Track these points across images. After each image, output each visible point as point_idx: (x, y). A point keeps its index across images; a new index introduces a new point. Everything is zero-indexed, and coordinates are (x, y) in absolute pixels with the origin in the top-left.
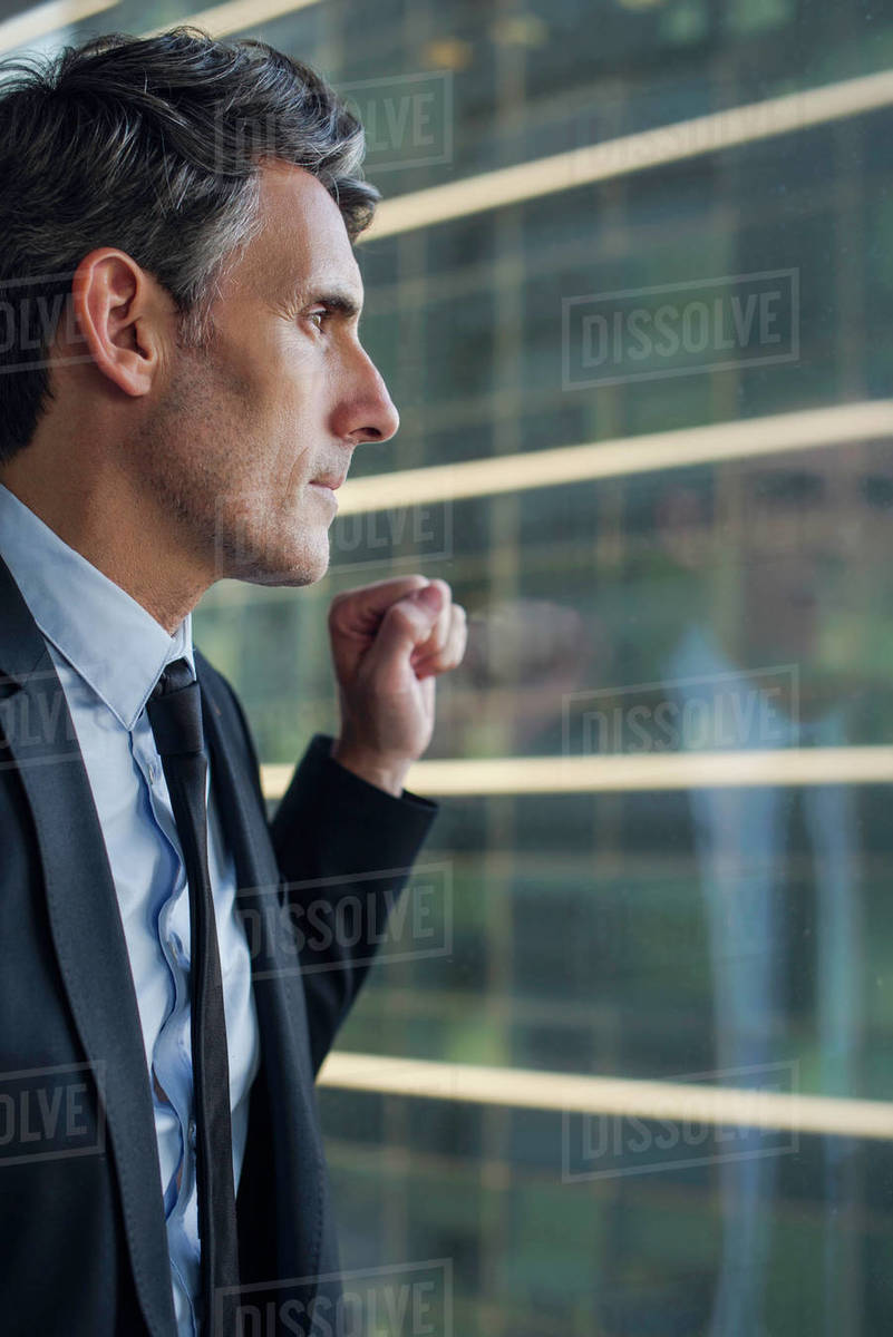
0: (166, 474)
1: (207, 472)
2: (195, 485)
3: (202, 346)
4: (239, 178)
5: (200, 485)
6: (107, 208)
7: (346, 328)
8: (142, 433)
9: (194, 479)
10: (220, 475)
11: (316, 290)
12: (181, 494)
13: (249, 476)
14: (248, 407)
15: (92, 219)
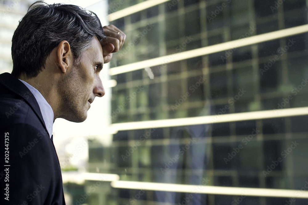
6: (66, 33)
9: (71, 93)
12: (67, 95)
15: (62, 34)
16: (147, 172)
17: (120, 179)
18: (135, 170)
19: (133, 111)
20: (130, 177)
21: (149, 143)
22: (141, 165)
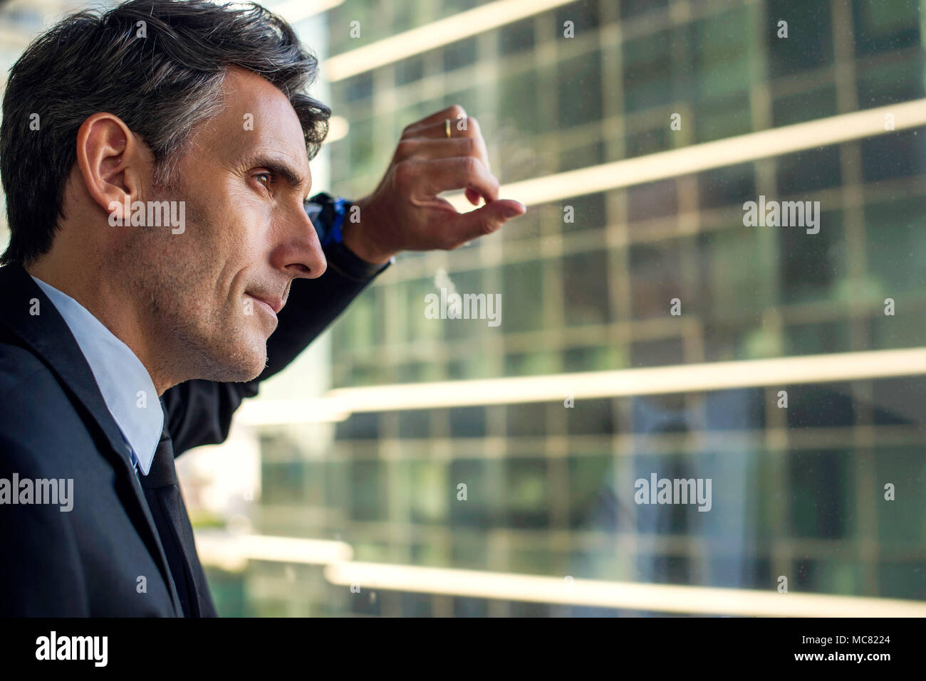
0: (144, 276)
1: (171, 277)
2: (163, 286)
3: (169, 187)
4: (208, 72)
5: (167, 286)
6: (111, 88)
7: (293, 195)
8: (127, 246)
9: (162, 281)
10: (180, 281)
11: (261, 156)
12: (154, 291)
13: (200, 282)
14: (202, 232)
15: (99, 95)
16: (437, 539)
17: (356, 558)
18: (398, 529)
19: (395, 351)
20: (384, 551)
21: (443, 450)
22: (417, 518)
